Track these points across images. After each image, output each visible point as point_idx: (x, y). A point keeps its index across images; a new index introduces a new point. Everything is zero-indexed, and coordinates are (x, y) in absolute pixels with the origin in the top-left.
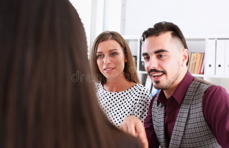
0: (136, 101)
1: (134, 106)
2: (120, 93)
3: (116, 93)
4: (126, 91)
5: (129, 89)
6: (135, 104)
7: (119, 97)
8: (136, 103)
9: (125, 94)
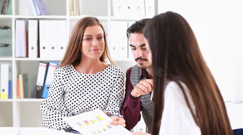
0: (115, 79)
1: (113, 83)
2: (98, 74)
3: (94, 74)
4: (102, 71)
5: (104, 70)
6: (113, 81)
7: (97, 77)
8: (115, 80)
9: (101, 74)
